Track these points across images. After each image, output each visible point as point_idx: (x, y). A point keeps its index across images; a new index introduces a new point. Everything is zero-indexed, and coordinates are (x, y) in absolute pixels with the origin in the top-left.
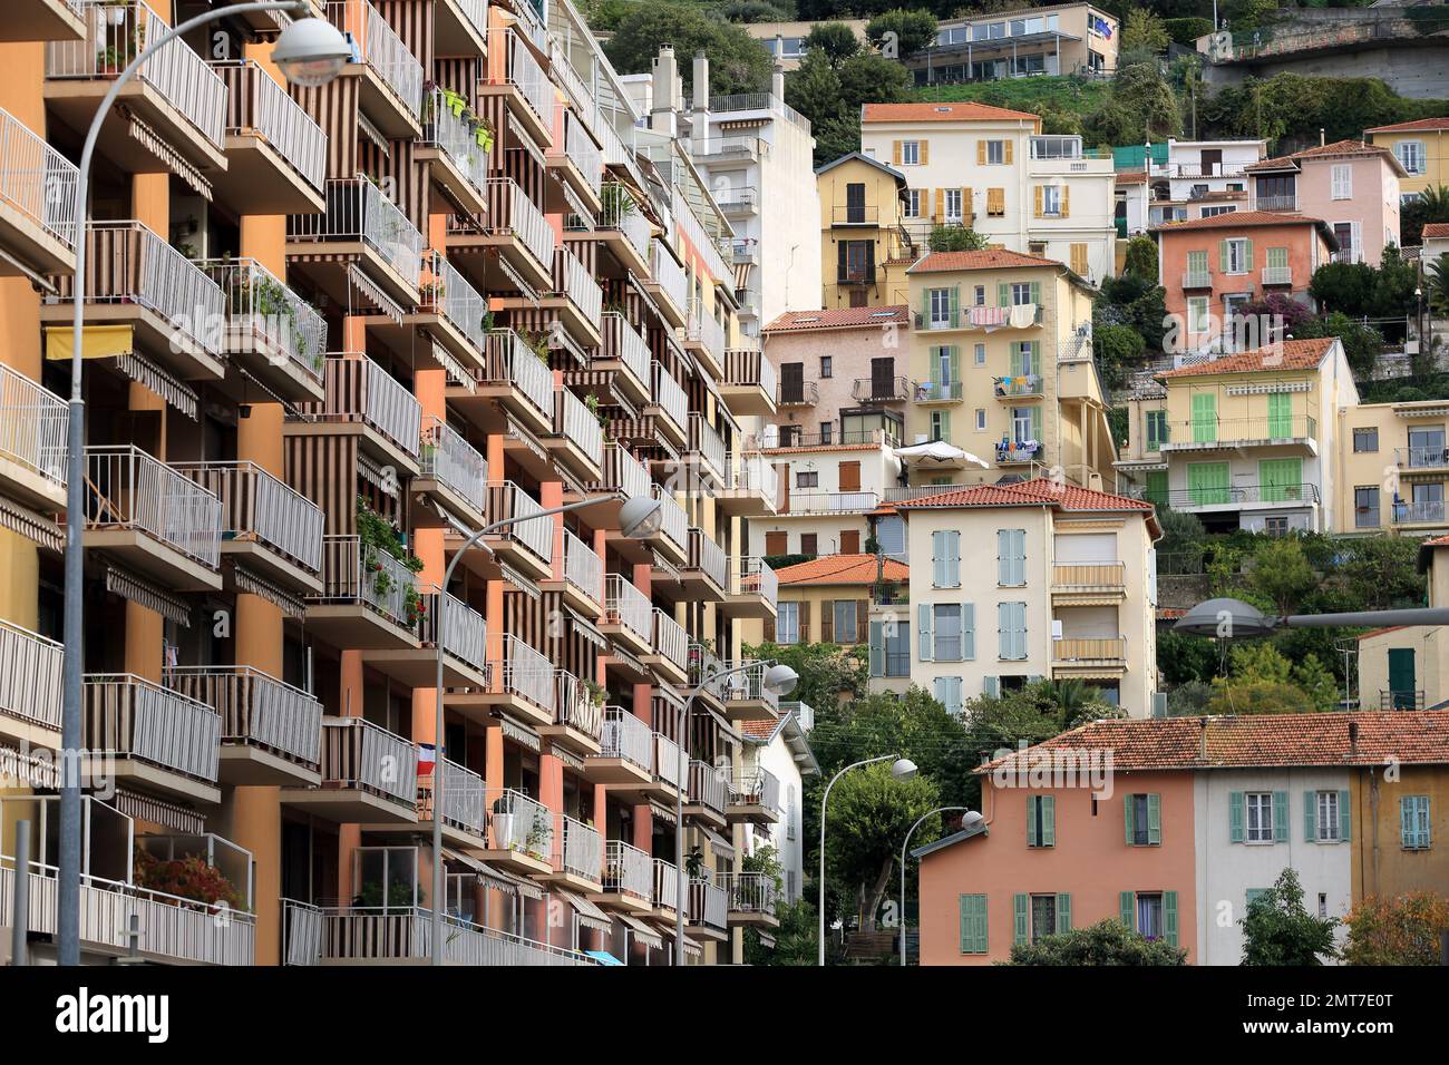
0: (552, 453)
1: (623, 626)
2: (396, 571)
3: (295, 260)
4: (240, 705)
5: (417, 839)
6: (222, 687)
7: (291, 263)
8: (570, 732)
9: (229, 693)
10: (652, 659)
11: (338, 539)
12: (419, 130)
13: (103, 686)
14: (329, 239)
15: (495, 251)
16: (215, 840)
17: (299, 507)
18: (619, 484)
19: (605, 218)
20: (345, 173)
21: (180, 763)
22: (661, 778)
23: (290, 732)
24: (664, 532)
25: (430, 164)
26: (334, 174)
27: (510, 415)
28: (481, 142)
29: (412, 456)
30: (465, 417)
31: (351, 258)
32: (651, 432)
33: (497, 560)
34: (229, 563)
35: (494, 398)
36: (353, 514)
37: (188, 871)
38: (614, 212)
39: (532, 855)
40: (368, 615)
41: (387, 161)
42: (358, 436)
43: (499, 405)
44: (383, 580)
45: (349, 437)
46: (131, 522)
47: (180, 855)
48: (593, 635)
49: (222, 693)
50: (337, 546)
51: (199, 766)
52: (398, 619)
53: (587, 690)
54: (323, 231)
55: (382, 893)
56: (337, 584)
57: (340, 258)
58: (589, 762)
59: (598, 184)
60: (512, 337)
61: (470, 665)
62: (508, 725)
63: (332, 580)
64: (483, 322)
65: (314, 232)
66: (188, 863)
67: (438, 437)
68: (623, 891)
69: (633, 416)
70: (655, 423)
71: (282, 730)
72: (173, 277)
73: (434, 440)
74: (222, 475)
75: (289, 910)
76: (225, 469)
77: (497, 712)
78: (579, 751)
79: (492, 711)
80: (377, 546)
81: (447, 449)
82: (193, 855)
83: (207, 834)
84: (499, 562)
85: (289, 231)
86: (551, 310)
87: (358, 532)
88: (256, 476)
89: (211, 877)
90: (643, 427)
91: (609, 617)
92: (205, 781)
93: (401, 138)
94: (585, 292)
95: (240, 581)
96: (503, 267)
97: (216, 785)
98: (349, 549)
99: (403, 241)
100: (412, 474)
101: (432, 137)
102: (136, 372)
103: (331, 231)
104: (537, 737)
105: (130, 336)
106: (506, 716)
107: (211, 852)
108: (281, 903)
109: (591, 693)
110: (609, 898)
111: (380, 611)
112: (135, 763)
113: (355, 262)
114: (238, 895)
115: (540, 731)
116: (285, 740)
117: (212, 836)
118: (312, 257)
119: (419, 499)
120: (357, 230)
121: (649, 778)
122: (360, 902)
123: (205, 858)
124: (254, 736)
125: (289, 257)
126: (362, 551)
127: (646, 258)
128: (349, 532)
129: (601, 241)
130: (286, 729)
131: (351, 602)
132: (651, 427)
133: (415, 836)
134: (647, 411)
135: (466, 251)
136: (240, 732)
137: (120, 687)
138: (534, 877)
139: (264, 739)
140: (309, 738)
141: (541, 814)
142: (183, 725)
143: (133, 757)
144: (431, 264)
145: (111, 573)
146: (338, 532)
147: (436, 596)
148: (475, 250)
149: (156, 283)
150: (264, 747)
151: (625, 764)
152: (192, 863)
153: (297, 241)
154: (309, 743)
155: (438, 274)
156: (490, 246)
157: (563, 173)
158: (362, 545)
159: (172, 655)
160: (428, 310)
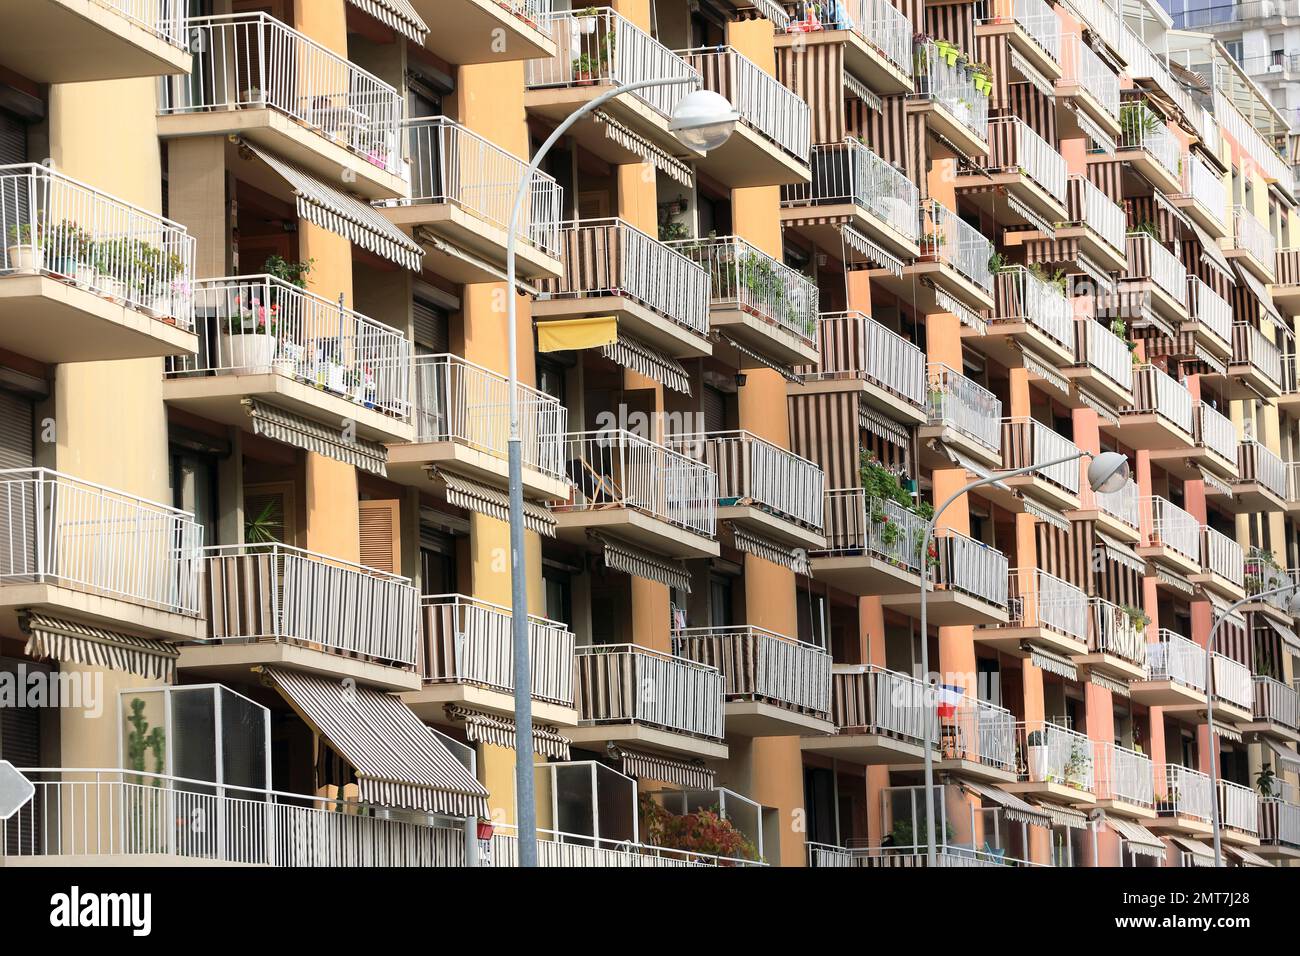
0: (1076, 383)
1: (1165, 548)
2: (904, 519)
3: (790, 224)
4: (746, 663)
5: (945, 778)
6: (727, 647)
7: (786, 228)
8: (1109, 659)
9: (735, 652)
10: (1203, 578)
11: (844, 493)
12: (911, 85)
13: (605, 657)
14: (822, 203)
15: (1003, 190)
16: (726, 794)
17: (797, 469)
18: (1154, 405)
19: (1127, 138)
20: (834, 138)
21: (685, 723)
22: (1219, 698)
23: (798, 685)
24: (1211, 449)
25: (926, 115)
26: (823, 140)
27: (1026, 351)
28: (979, 86)
29: (917, 406)
30: (983, 354)
31: (844, 220)
32: (1191, 348)
33: (1020, 495)
34: (726, 530)
35: (1009, 335)
36: (857, 468)
37: (702, 824)
38: (1137, 131)
39: (1072, 785)
40: (877, 564)
41: (880, 118)
42: (858, 392)
43: (1014, 341)
44: (890, 529)
45: (850, 394)
46: (624, 501)
47: (693, 809)
48: (1132, 560)
49: (728, 652)
50: (843, 500)
51: (705, 724)
52: (909, 565)
53: (1127, 616)
54: (815, 195)
55: (911, 832)
56: (845, 536)
57: (833, 221)
58: (1134, 687)
59: (1116, 107)
60: (1024, 274)
61: (991, 603)
62: (1039, 657)
63: (840, 532)
64: (990, 264)
65: (807, 197)
66: (701, 816)
67: (945, 383)
68: (1179, 814)
69: (1170, 334)
70: (1195, 338)
71: (789, 683)
72: (655, 267)
73: (941, 385)
74: (718, 445)
75: (814, 853)
76: (720, 439)
77: (1027, 645)
78: (1124, 678)
79: (1021, 645)
80: (882, 496)
81: (956, 392)
82: (706, 809)
83: (717, 789)
84: (1022, 497)
85: (783, 197)
86: (1069, 240)
87: (862, 485)
88: (750, 444)
89: (724, 829)
90: (1183, 344)
91: (1151, 539)
92: (712, 739)
93: (893, 94)
94: (1106, 219)
95: (739, 545)
96: (1012, 204)
97: (724, 742)
98: (855, 502)
99: (898, 196)
100: (918, 423)
101: (926, 89)
102: (624, 359)
103: (823, 195)
104: (1073, 667)
105: (615, 326)
106: (1036, 649)
107: (723, 805)
108: (807, 847)
109: (1131, 618)
110: (1165, 822)
111: (890, 559)
112: (639, 727)
113: (848, 223)
114: (750, 844)
115: (1075, 661)
116: (793, 693)
117: (722, 791)
118: (806, 220)
119: (930, 444)
120: (848, 192)
121: (1204, 699)
122: (891, 841)
123: (717, 811)
124: (760, 691)
125: (784, 222)
126: (868, 504)
127: (1175, 173)
128: (854, 485)
129: (1125, 162)
130: (794, 682)
131: (859, 553)
132: (1191, 343)
133: (942, 775)
134: (1184, 327)
135: (975, 191)
136: (747, 689)
137: (621, 657)
138: (1078, 806)
139: (772, 694)
140: (819, 690)
141: (1079, 745)
142: (686, 687)
143: (636, 721)
144: (930, 213)
145: (608, 550)
146: (843, 486)
147: (951, 539)
148: (984, 190)
149: (638, 274)
150: (770, 701)
151: (1174, 686)
152: (705, 817)
153: (791, 206)
154: (818, 694)
155: (938, 222)
156: (998, 185)
157: (1075, 101)
158: (867, 498)
159: (681, 619)
160: (929, 260)
